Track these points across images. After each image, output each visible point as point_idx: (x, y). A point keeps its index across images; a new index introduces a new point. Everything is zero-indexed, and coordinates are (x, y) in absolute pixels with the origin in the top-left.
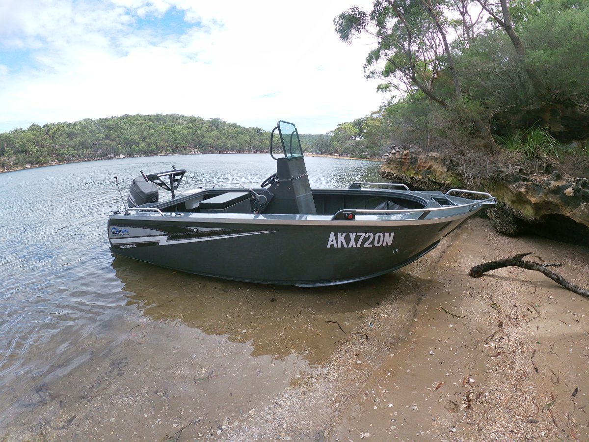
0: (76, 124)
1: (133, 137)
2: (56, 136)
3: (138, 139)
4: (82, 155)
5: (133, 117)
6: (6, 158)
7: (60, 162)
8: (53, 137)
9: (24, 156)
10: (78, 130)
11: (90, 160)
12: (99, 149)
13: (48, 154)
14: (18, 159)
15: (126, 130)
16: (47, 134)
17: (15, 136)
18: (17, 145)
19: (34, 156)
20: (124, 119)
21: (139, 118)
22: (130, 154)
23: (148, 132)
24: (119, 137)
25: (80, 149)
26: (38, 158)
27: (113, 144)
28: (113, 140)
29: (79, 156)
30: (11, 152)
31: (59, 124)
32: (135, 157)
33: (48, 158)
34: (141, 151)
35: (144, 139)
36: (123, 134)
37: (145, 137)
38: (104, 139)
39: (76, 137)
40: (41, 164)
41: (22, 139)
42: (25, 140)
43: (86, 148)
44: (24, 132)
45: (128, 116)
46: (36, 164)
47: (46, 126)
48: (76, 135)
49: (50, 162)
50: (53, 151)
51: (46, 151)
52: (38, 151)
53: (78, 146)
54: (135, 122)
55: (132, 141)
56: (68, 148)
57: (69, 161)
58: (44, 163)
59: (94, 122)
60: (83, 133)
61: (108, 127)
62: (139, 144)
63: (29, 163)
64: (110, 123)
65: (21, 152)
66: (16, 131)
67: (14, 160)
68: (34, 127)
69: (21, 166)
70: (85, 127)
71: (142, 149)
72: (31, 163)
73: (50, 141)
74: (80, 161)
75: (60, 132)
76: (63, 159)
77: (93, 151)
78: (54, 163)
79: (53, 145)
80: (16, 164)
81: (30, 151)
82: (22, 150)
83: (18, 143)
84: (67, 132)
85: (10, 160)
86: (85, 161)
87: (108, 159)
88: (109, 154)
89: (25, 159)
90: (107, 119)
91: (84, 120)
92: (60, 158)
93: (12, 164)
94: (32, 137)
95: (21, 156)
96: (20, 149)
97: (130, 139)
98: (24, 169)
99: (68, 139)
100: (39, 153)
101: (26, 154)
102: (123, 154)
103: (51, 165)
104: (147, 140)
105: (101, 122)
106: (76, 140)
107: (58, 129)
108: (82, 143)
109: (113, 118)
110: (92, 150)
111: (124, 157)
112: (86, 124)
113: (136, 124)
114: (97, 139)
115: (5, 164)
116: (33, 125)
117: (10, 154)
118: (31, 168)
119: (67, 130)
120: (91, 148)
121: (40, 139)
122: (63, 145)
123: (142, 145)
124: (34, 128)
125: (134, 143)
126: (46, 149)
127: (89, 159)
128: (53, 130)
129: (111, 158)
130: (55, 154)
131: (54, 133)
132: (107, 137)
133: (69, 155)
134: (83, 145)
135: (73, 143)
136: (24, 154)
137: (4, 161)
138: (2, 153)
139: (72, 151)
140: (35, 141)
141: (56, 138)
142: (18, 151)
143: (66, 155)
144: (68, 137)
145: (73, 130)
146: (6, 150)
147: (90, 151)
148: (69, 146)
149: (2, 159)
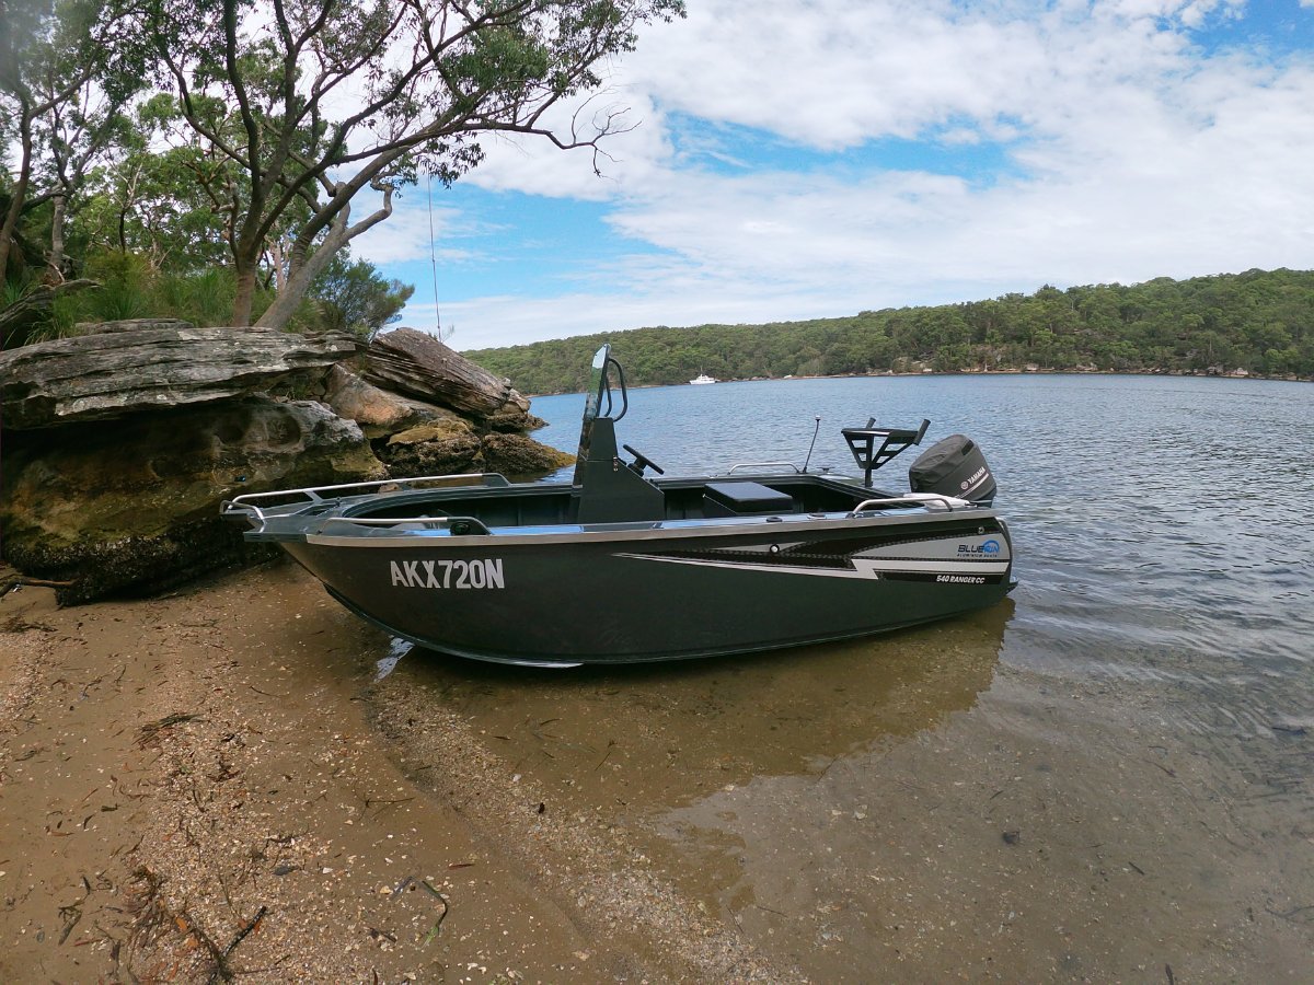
0: (1139, 289)
1: (1270, 327)
2: (1095, 312)
3: (1283, 333)
4: (1151, 360)
5: (1272, 275)
6: (989, 347)
7: (1100, 369)
8: (1087, 314)
9: (1025, 347)
10: (1143, 302)
11: (1166, 374)
12: (1190, 349)
13: (1076, 348)
14: (1013, 352)
15: (1253, 309)
16: (1077, 309)
17: (1008, 307)
18: (1011, 325)
19: (1046, 351)
20: (1249, 279)
21: (1284, 278)
22: (1261, 371)
23: (1307, 317)
24: (1237, 324)
25: (1148, 345)
26: (1055, 354)
27: (1223, 340)
28: (1222, 331)
29: (1144, 362)
30: (999, 336)
31: (1101, 287)
32: (1274, 379)
33: (1076, 357)
34: (1290, 365)
35: (1296, 333)
36: (1245, 317)
37: (1300, 329)
38: (1201, 327)
39: (1140, 319)
40: (1061, 368)
41: (1022, 313)
42: (1028, 317)
43: (1160, 344)
44: (1028, 300)
45: (1256, 274)
46: (1049, 366)
47: (1073, 291)
48: (1139, 313)
49: (1079, 366)
50: (1087, 343)
51: (1071, 343)
52: (1055, 341)
53: (1143, 338)
54: (1275, 289)
55: (1269, 337)
56: (1120, 340)
57: (1120, 370)
58: (1066, 367)
59: (1179, 285)
60: (1154, 309)
61: (1210, 298)
62: (1285, 347)
63: (1035, 362)
64: (1215, 289)
65: (1020, 339)
66: (1010, 297)
67: (1004, 353)
68: (1047, 292)
69: (1018, 366)
70: (1159, 296)
71: (1292, 361)
72: (1040, 363)
73: (1082, 323)
74: (1144, 373)
75: (1104, 306)
76: (1109, 363)
77: (1175, 353)
78: (1087, 370)
79: (1088, 331)
80: (1009, 362)
81: (1038, 339)
82: (1021, 336)
83: (1013, 322)
84: (1119, 306)
85: (996, 352)
86: (1154, 373)
87: (1208, 374)
88: (1212, 363)
89: (1027, 354)
90: (1208, 280)
91: (1157, 280)
92: (1102, 360)
93: (999, 359)
94: (1044, 311)
95: (1019, 348)
96: (1019, 334)
97: (1262, 332)
98: (1025, 372)
99: (1120, 322)
100: (1057, 344)
101: (1030, 344)
102: (1244, 369)
103: (1079, 372)
104: (1305, 338)
105: (1196, 287)
106: (1139, 325)
107: (1100, 299)
108: (1152, 333)
109: (1222, 277)
110: (1173, 349)
111: (1246, 377)
112: (1162, 289)
113: (1278, 293)
114: (1186, 326)
115: (986, 359)
116: (1046, 287)
117: (996, 341)
118: (1037, 373)
119: (1118, 301)
120: (1172, 345)
121: (1059, 317)
122: (1110, 334)
123: (1293, 349)
124: (1047, 294)
125: (1273, 343)
126: (1073, 339)
127: (1165, 369)
128: (1089, 301)
129: (1216, 374)
130: (1091, 350)
131: (1090, 306)
132: (1209, 323)
133: (1122, 356)
134: (1153, 336)
135: (1131, 330)
136: (1025, 343)
137: (985, 352)
138: (980, 337)
139: (1130, 347)
140: (1048, 320)
141: (1096, 317)
142: (1014, 338)
143: (1115, 354)
144: (1121, 317)
145: (1131, 301)
146: (989, 332)
147: (1168, 351)
148: (1123, 337)
149: (980, 348)
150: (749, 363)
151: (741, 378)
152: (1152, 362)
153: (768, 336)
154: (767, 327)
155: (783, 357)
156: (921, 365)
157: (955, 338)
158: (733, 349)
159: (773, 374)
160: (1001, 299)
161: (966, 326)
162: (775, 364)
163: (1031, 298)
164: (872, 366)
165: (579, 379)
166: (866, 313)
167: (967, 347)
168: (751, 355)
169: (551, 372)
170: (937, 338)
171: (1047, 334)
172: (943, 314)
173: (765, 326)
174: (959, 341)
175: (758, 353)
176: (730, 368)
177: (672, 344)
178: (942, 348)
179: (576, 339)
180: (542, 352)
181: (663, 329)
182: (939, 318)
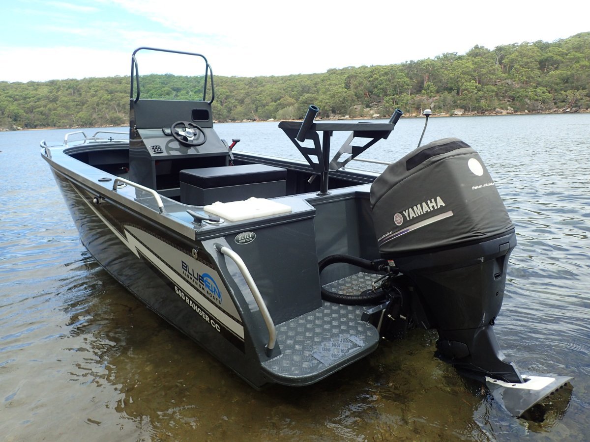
0: (559, 44)
2: (517, 66)
4: (563, 101)
6: (425, 97)
7: (516, 111)
8: (508, 68)
9: (453, 96)
10: (562, 55)
11: (576, 112)
13: (497, 95)
14: (444, 100)
16: (500, 63)
17: (443, 65)
18: (444, 79)
19: (471, 98)
25: (561, 90)
26: (478, 101)
29: (555, 103)
30: (433, 88)
31: (524, 45)
33: (496, 102)
39: (557, 68)
40: (481, 112)
41: (454, 69)
42: (458, 72)
43: (572, 88)
44: (460, 58)
46: (472, 111)
47: (499, 49)
48: (556, 65)
49: (498, 109)
50: (506, 91)
51: (493, 91)
52: (479, 91)
53: (557, 84)
56: (536, 87)
57: (533, 111)
58: (487, 110)
60: (571, 60)
63: (462, 108)
65: (450, 90)
66: (446, 56)
67: (437, 101)
68: (477, 51)
69: (448, 111)
70: (578, 48)
72: (466, 108)
73: (504, 75)
74: (556, 112)
75: (525, 60)
76: (523, 106)
78: (504, 112)
79: (509, 81)
80: (440, 108)
81: (464, 90)
82: (452, 87)
83: (447, 75)
84: (538, 59)
85: (430, 100)
86: (565, 112)
89: (455, 102)
91: (579, 36)
92: (518, 104)
93: (432, 106)
94: (472, 67)
95: (449, 97)
96: (449, 85)
98: (452, 115)
99: (538, 72)
100: (481, 93)
101: (458, 93)
103: (498, 114)
106: (556, 74)
107: (522, 55)
108: (566, 80)
110: (585, 92)
112: (582, 43)
115: (422, 106)
116: (477, 47)
117: (431, 92)
118: (462, 116)
119: (538, 55)
120: (584, 89)
121: (484, 71)
122: (527, 83)
124: (477, 53)
126: (494, 88)
127: (575, 108)
128: (513, 56)
130: (509, 97)
131: (512, 61)
133: (537, 100)
134: (567, 82)
135: (547, 79)
136: (454, 93)
137: (421, 101)
138: (419, 89)
139: (544, 93)
140: (475, 74)
141: (516, 69)
142: (446, 89)
143: (530, 99)
144: (539, 69)
145: (550, 54)
146: (425, 85)
147: (578, 94)
148: (539, 84)
149: (418, 98)
150: (240, 109)
151: (234, 120)
152: (563, 104)
153: (256, 87)
154: (255, 80)
155: (267, 104)
156: (371, 112)
157: (399, 90)
158: (227, 97)
159: (259, 117)
160: (439, 58)
161: (407, 80)
162: (260, 110)
163: (463, 56)
164: (334, 112)
165: (95, 116)
166: (333, 70)
167: (407, 97)
168: (242, 102)
169: (67, 108)
170: (385, 91)
171: (472, 85)
172: (390, 72)
173: (253, 79)
174: (401, 92)
175: (247, 101)
176: (225, 112)
177: (178, 90)
178: (387, 98)
179: (91, 80)
180: (58, 89)
181: (169, 77)
182: (386, 74)
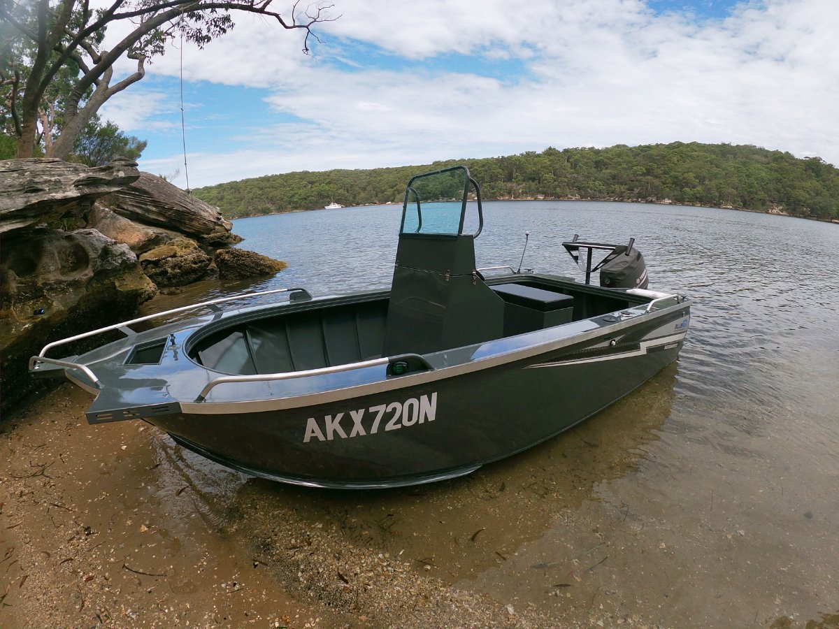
0: (607, 150)
1: (686, 175)
2: (580, 164)
3: (694, 179)
4: (613, 192)
5: (688, 145)
6: (514, 184)
7: (582, 198)
8: (574, 166)
9: (536, 185)
10: (609, 159)
11: (622, 201)
12: (637, 187)
13: (568, 185)
14: (529, 188)
15: (676, 164)
16: (568, 161)
17: (526, 160)
18: (529, 171)
19: (549, 187)
20: (674, 147)
21: (695, 148)
22: (679, 200)
23: (708, 170)
24: (665, 173)
25: (611, 184)
26: (555, 189)
27: (657, 182)
28: (656, 177)
29: (608, 194)
30: (521, 178)
31: (583, 149)
32: (687, 205)
33: (567, 191)
34: (697, 198)
35: (702, 180)
36: (671, 169)
37: (704, 177)
38: (644, 174)
39: (607, 168)
40: (558, 197)
41: (535, 164)
42: (539, 167)
43: (618, 183)
44: (539, 156)
45: (679, 145)
46: (551, 196)
47: (566, 151)
48: (606, 165)
49: (569, 196)
50: (574, 183)
51: (565, 182)
52: (555, 181)
53: (608, 180)
54: (689, 154)
55: (684, 181)
56: (594, 181)
57: (594, 198)
58: (561, 196)
59: (631, 149)
60: (616, 163)
61: (651, 158)
62: (694, 187)
63: (543, 194)
64: (654, 152)
65: (533, 180)
66: (528, 154)
67: (524, 188)
68: (551, 151)
69: (532, 196)
70: (619, 155)
71: (698, 195)
72: (546, 194)
73: (572, 170)
74: (608, 201)
75: (585, 160)
76: (587, 194)
77: (628, 189)
78: (574, 198)
79: (576, 175)
80: (526, 193)
81: (544, 180)
82: (534, 178)
83: (530, 168)
84: (594, 160)
85: (519, 187)
86: (615, 201)
87: (647, 202)
88: (649, 195)
89: (538, 189)
90: (649, 147)
91: (618, 146)
92: (583, 192)
93: (520, 191)
94: (548, 163)
95: (533, 185)
96: (532, 176)
97: (681, 178)
98: (536, 199)
99: (594, 169)
100: (556, 183)
101: (539, 182)
102: (669, 199)
103: (569, 200)
104: (706, 182)
105: (642, 150)
106: (607, 172)
107: (583, 157)
108: (614, 177)
109: (657, 145)
110: (627, 187)
111: (670, 204)
112: (621, 152)
113: (691, 156)
114: (635, 174)
115: (513, 192)
116: (550, 148)
117: (519, 180)
118: (544, 200)
119: (594, 158)
120: (626, 184)
121: (557, 166)
122: (588, 177)
123: (699, 188)
124: (551, 152)
125: (687, 185)
126: (566, 180)
127: (621, 198)
128: (576, 157)
129: (651, 202)
130: (578, 186)
131: (576, 160)
132: (649, 172)
133: (596, 190)
134: (614, 179)
135: (602, 175)
136: (536, 182)
137: (512, 187)
138: (509, 178)
139: (600, 185)
140: (551, 168)
141: (580, 166)
142: (530, 179)
143: (591, 189)
144: (595, 167)
145: (602, 158)
146: (514, 175)
147: (623, 188)
148: (596, 179)
149: (509, 185)
150: (363, 195)
151: (358, 204)
152: (613, 194)
153: (375, 177)
154: (374, 171)
155: (385, 190)
156: (473, 195)
157: (494, 178)
158: (352, 186)
159: (379, 201)
160: (522, 155)
161: (500, 171)
162: (380, 195)
163: (540, 154)
164: (443, 196)
165: (250, 208)
166: (437, 162)
167: (501, 184)
168: (364, 189)
169: (230, 203)
170: (483, 179)
171: (549, 176)
172: (487, 164)
173: (373, 170)
174: (496, 180)
175: (369, 188)
176: (351, 198)
177: (312, 183)
178: (486, 185)
179: (247, 181)
180: (224, 190)
181: (306, 173)
182: (483, 166)
